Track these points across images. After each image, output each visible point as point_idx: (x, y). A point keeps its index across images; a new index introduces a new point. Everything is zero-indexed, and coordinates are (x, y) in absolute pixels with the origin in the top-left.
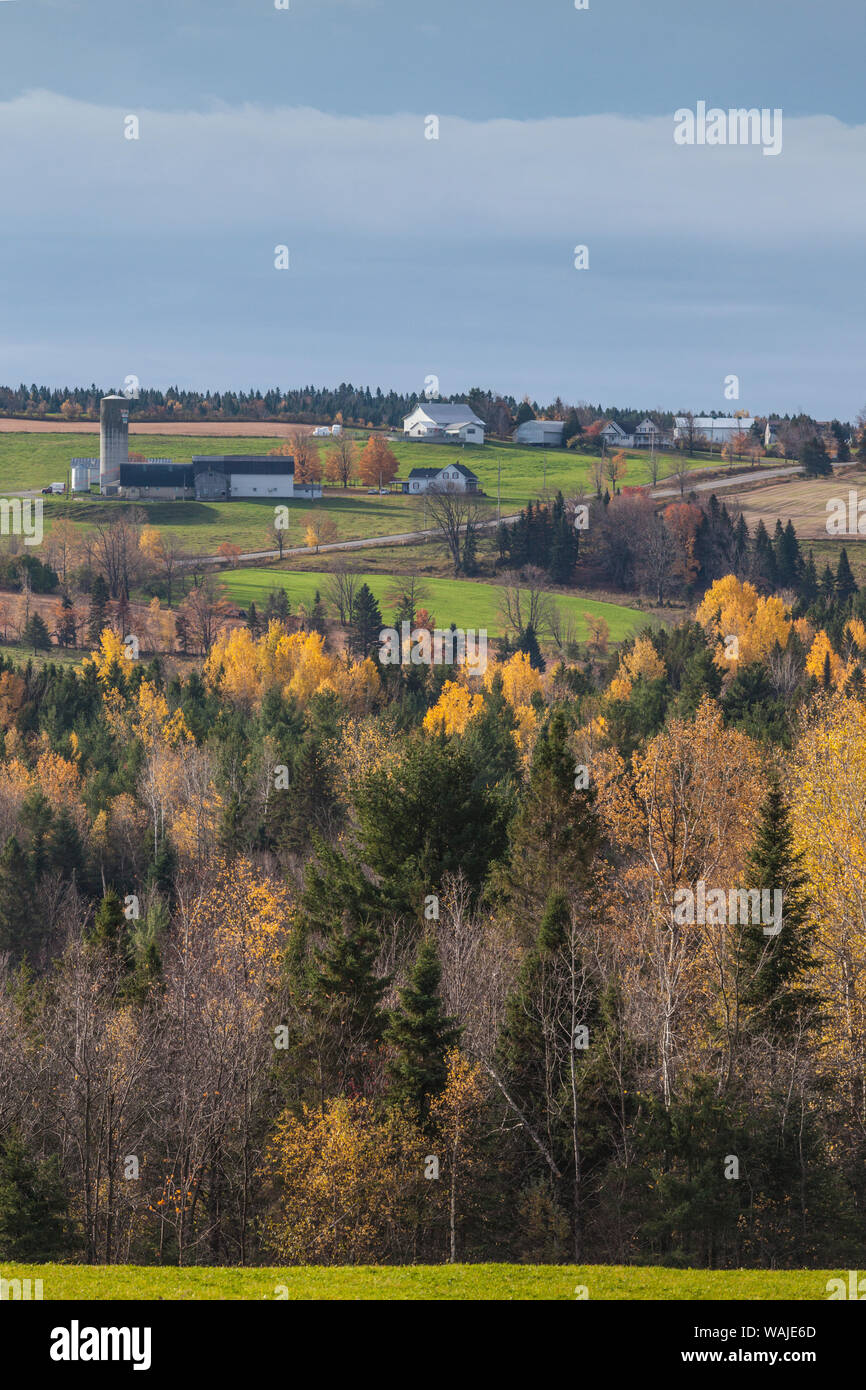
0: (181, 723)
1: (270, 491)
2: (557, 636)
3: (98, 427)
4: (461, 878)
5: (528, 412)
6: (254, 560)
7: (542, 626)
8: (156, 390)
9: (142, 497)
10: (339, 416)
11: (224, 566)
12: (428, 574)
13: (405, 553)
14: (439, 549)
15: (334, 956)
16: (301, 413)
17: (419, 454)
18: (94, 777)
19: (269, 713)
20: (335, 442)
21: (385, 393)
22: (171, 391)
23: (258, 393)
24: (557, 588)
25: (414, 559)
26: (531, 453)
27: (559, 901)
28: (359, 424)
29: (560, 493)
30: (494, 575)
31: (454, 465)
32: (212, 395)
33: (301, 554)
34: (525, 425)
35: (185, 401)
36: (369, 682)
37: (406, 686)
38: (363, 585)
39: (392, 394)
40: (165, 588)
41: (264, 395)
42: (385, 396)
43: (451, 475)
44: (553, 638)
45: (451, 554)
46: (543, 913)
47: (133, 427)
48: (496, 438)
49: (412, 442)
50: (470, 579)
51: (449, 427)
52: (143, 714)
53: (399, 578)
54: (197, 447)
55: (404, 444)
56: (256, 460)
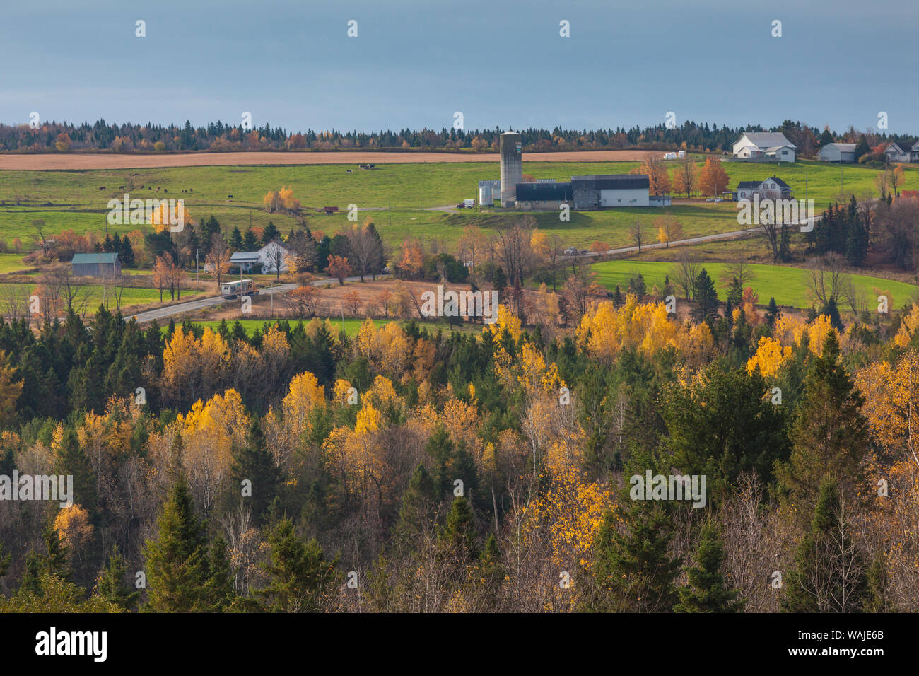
0: (555, 374)
1: (631, 202)
2: (853, 306)
3: (499, 157)
4: (754, 477)
5: (828, 138)
6: (618, 254)
7: (842, 299)
8: (545, 129)
9: (533, 209)
10: (684, 144)
11: (596, 259)
12: (753, 261)
13: (736, 245)
14: (761, 242)
15: (633, 540)
16: (654, 142)
17: (746, 171)
18: (488, 418)
19: (623, 365)
20: (680, 163)
21: (720, 127)
22: (556, 130)
23: (623, 130)
24: (853, 270)
25: (743, 250)
26: (831, 168)
27: (831, 489)
28: (699, 150)
29: (853, 196)
30: (804, 260)
31: (772, 178)
32: (588, 132)
33: (655, 249)
34: (826, 147)
35: (567, 137)
36: (704, 341)
37: (733, 343)
38: (702, 270)
39: (725, 128)
40: (550, 277)
41: (627, 131)
42: (720, 130)
43: (769, 186)
44: (850, 308)
45: (771, 246)
46: (819, 500)
47: (525, 157)
48: (805, 157)
49: (739, 162)
50: (785, 264)
51: (769, 150)
52: (526, 369)
53: (730, 265)
54: (575, 170)
55: (733, 164)
56: (621, 178)
